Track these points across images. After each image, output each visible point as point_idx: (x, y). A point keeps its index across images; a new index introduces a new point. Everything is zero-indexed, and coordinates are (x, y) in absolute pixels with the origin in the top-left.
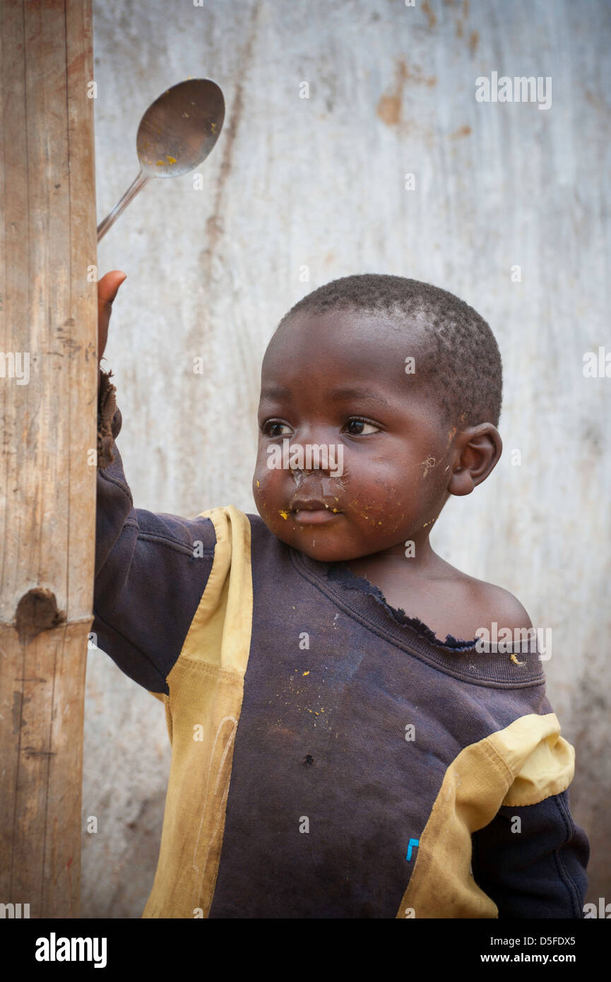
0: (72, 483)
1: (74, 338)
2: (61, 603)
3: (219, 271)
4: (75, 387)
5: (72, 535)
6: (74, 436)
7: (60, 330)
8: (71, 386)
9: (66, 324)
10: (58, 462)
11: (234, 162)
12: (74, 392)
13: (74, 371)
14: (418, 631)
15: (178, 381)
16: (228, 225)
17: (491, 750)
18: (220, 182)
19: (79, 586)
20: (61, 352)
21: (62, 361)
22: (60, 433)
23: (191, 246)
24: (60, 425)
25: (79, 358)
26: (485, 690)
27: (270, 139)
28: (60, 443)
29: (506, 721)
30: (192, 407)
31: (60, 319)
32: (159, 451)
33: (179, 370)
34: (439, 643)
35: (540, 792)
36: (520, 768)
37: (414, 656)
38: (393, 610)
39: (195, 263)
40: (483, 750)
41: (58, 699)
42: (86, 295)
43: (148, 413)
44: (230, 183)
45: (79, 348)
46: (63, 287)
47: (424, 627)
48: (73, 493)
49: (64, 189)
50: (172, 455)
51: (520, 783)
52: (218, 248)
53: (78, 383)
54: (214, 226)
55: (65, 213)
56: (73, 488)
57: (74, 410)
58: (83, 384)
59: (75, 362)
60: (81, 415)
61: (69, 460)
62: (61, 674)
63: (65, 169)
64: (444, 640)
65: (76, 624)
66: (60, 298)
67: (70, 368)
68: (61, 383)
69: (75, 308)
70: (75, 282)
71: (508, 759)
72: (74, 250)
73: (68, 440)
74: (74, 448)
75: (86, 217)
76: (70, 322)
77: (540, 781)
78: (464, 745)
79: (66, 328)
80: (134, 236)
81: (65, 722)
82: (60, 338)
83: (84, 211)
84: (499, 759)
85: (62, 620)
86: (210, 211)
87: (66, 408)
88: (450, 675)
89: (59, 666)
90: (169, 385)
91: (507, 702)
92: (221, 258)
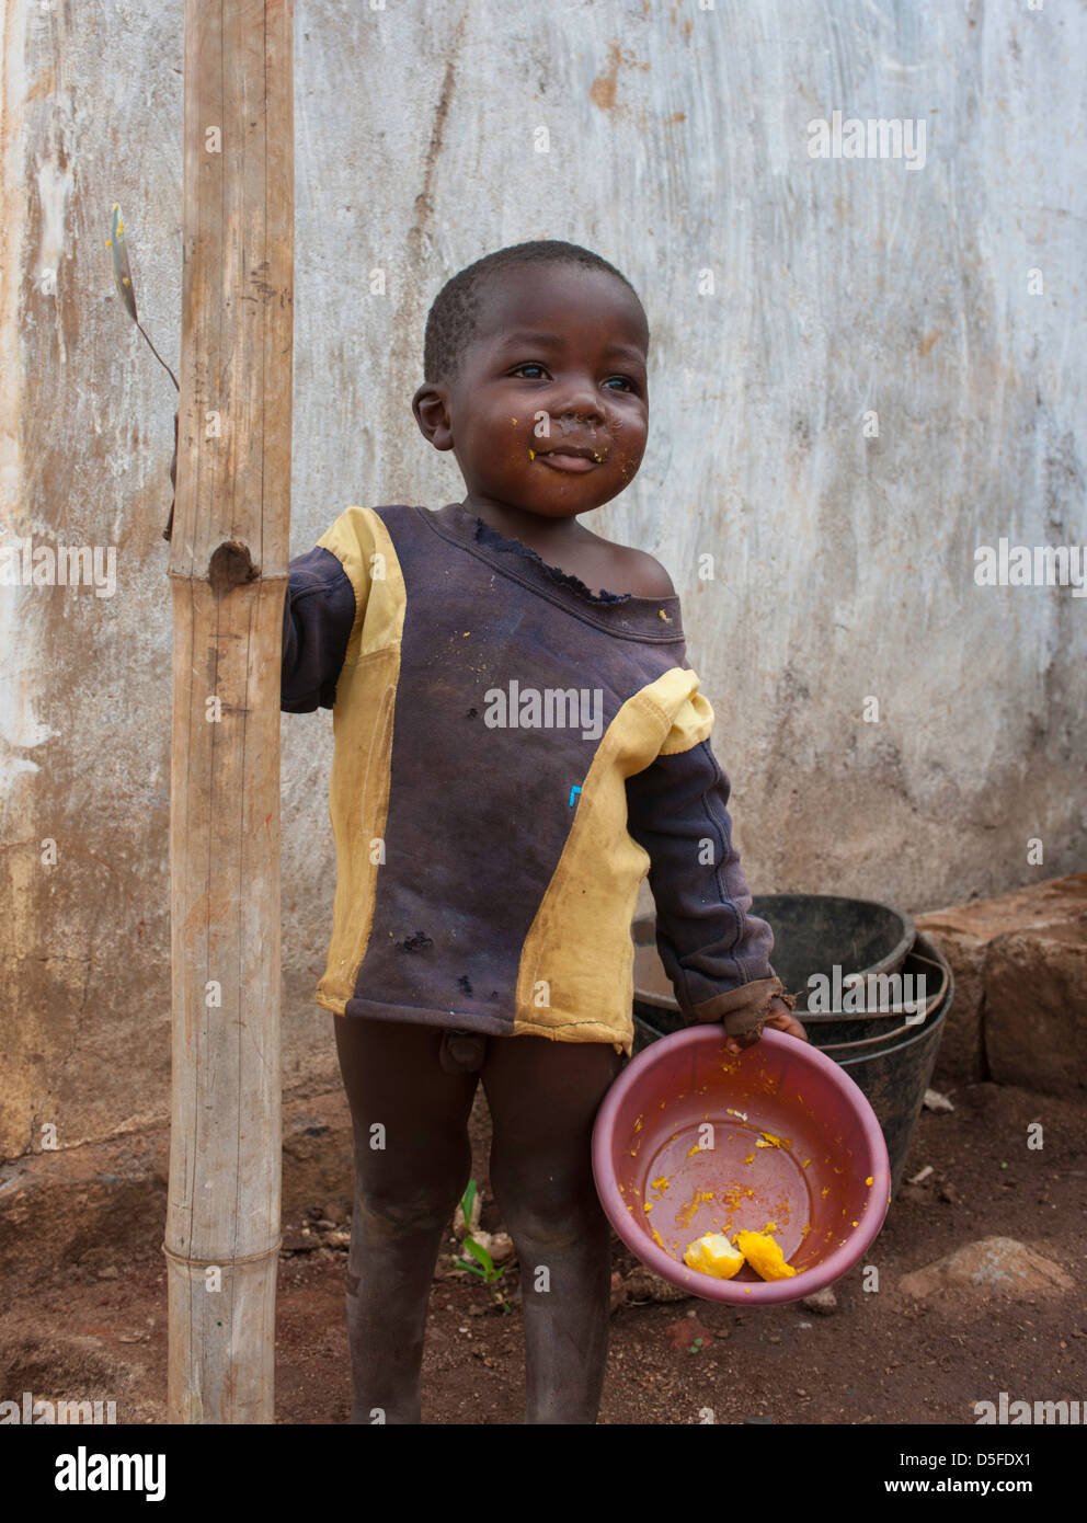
0: (267, 434)
1: (269, 283)
2: (255, 557)
3: (428, 250)
4: (270, 334)
5: (267, 488)
6: (268, 385)
7: (254, 273)
8: (265, 333)
9: (261, 267)
10: (252, 412)
11: (444, 141)
12: (269, 340)
13: (269, 317)
14: (575, 588)
15: (385, 361)
16: (438, 204)
17: (649, 701)
18: (430, 160)
19: (274, 541)
20: (255, 297)
21: (256, 306)
22: (254, 382)
23: (400, 224)
24: (254, 372)
25: (274, 304)
26: (637, 645)
27: (481, 118)
28: (254, 392)
29: (656, 674)
30: (398, 388)
31: (254, 263)
32: (366, 431)
33: (387, 350)
34: (595, 599)
35: (691, 740)
36: (676, 714)
37: (571, 614)
38: (550, 569)
39: (404, 241)
40: (641, 701)
41: (253, 657)
42: (282, 238)
43: (355, 391)
44: (439, 161)
45: (274, 293)
46: (258, 229)
47: (581, 584)
48: (267, 444)
49: (260, 127)
50: (379, 437)
51: (675, 731)
52: (427, 228)
53: (273, 330)
54: (423, 203)
55: (261, 152)
56: (267, 439)
57: (269, 359)
58: (278, 330)
59: (270, 308)
60: (276, 362)
61: (264, 410)
62: (256, 631)
63: (262, 107)
64: (598, 596)
65: (272, 580)
66: (255, 241)
67: (264, 313)
68: (254, 328)
69: (270, 251)
70: (270, 224)
71: (663, 708)
72: (269, 191)
73: (263, 389)
74: (269, 397)
75: (283, 157)
76: (265, 266)
77: (690, 728)
78: (624, 699)
79: (261, 272)
80: (342, 212)
81: (261, 679)
82: (254, 282)
83: (281, 151)
84: (656, 707)
85: (256, 576)
86: (420, 189)
87: (260, 355)
88: (605, 632)
89: (253, 623)
90: (376, 364)
91: (657, 656)
92: (430, 237)
